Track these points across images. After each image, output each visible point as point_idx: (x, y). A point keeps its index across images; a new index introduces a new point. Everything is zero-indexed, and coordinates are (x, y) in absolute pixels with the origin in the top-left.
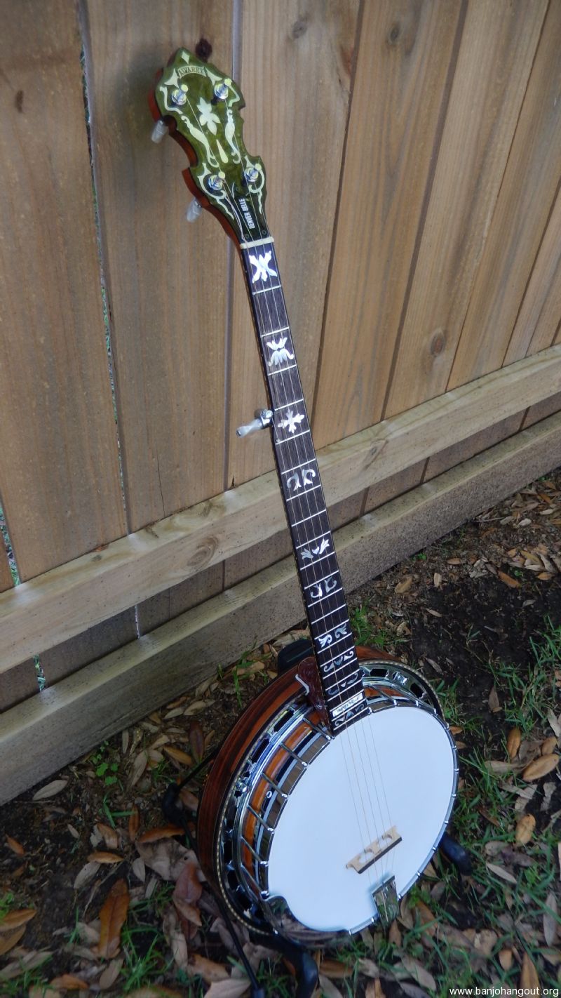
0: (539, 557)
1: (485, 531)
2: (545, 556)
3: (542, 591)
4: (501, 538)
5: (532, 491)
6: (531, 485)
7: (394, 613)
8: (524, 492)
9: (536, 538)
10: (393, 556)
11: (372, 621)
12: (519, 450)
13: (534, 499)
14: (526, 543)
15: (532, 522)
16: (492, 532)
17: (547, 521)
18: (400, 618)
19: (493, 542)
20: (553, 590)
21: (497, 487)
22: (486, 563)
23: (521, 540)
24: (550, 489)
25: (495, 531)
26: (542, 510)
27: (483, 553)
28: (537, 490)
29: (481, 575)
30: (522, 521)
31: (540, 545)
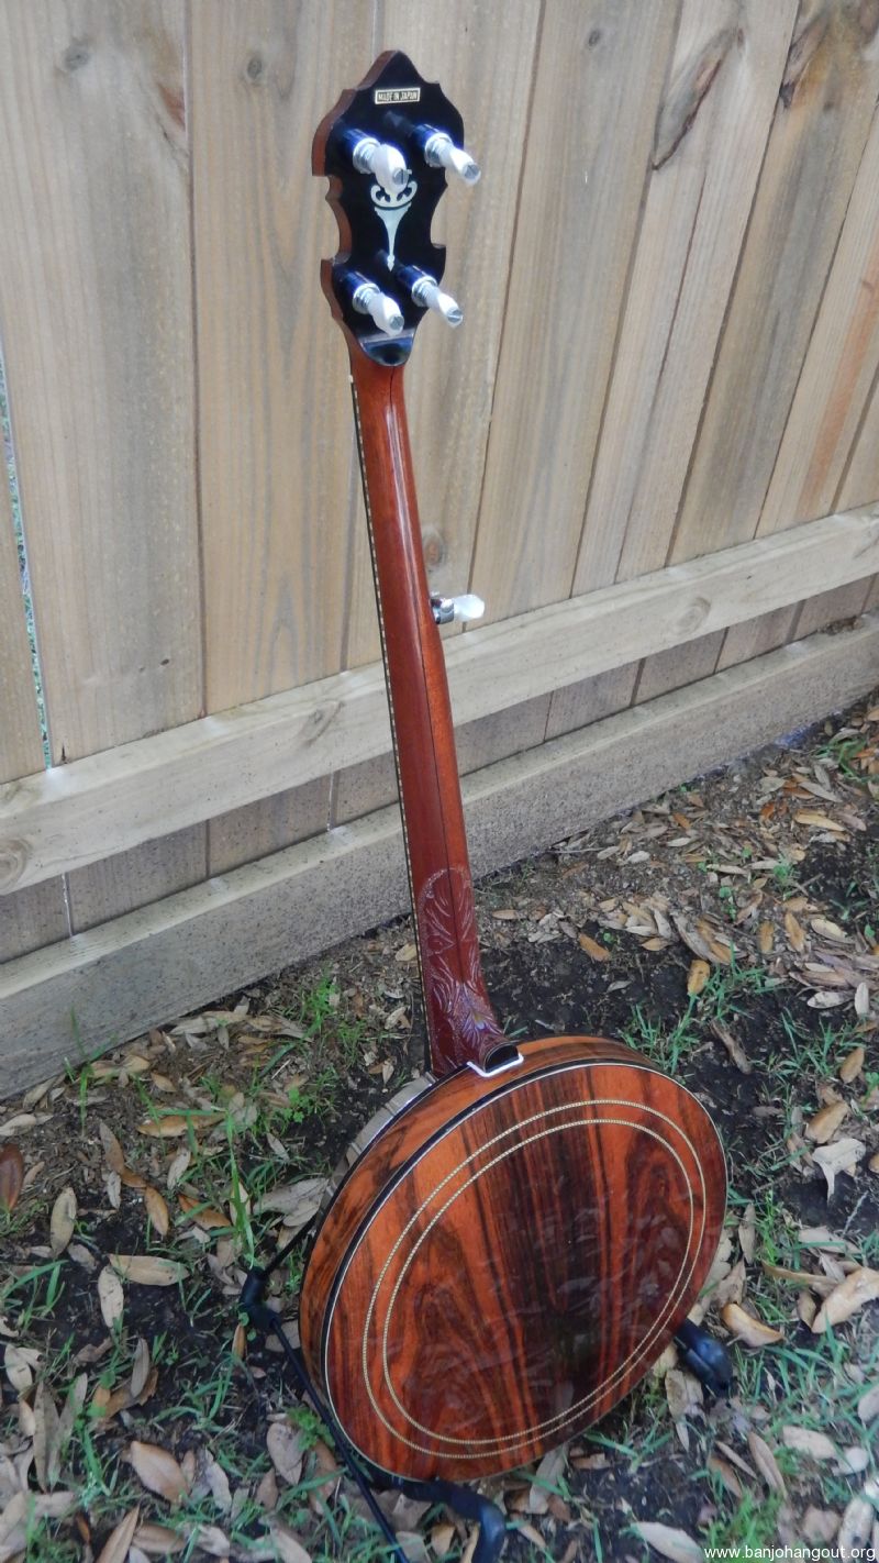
0: (652, 914)
1: (569, 869)
2: (661, 912)
3: (644, 969)
4: (593, 881)
5: (663, 808)
6: (661, 797)
7: (388, 993)
8: (649, 808)
9: (651, 883)
10: (393, 900)
11: (346, 1004)
12: (622, 735)
13: (663, 821)
14: (633, 891)
15: (652, 858)
16: (578, 873)
17: (677, 856)
18: (396, 1000)
19: (579, 886)
20: (666, 966)
21: (588, 796)
22: (561, 920)
23: (625, 885)
24: (694, 805)
25: (584, 870)
26: (672, 839)
27: (557, 902)
28: (671, 807)
29: (550, 938)
30: (634, 855)
31: (657, 894)
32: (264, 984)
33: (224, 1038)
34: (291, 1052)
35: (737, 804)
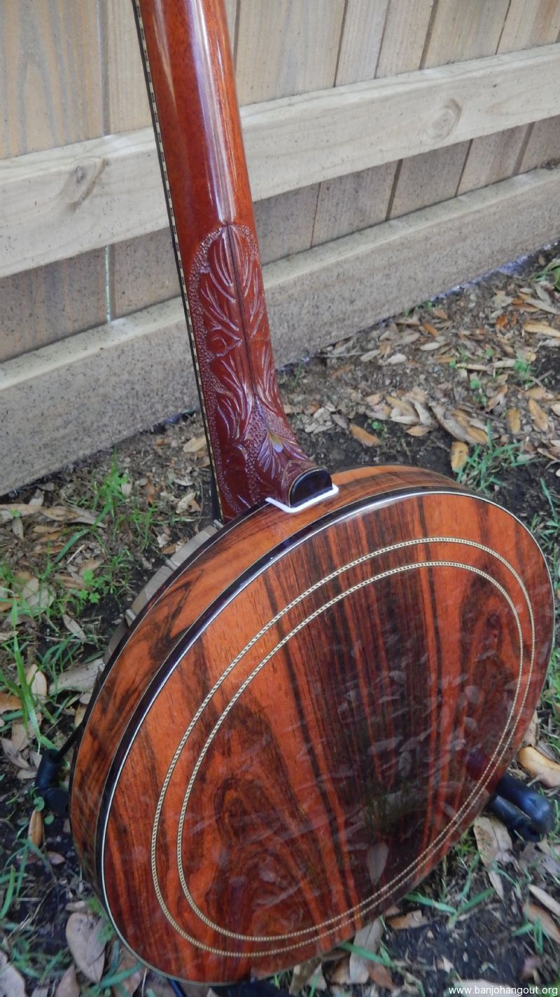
0: (413, 406)
1: (336, 370)
2: (421, 404)
3: (411, 451)
4: (359, 379)
5: (414, 320)
6: (412, 311)
7: (178, 481)
8: (402, 321)
9: (410, 379)
10: (178, 395)
11: (139, 491)
12: (381, 242)
13: (416, 331)
14: (395, 387)
15: (408, 359)
16: (345, 373)
17: (430, 358)
18: (186, 487)
19: (347, 384)
20: (429, 449)
21: (352, 302)
22: (333, 413)
23: (388, 382)
24: (439, 318)
25: (351, 370)
26: (424, 344)
27: (329, 398)
28: (420, 320)
29: (324, 429)
30: (393, 357)
31: (416, 389)
32: (57, 478)
33: (18, 529)
34: (85, 537)
35: (476, 317)
